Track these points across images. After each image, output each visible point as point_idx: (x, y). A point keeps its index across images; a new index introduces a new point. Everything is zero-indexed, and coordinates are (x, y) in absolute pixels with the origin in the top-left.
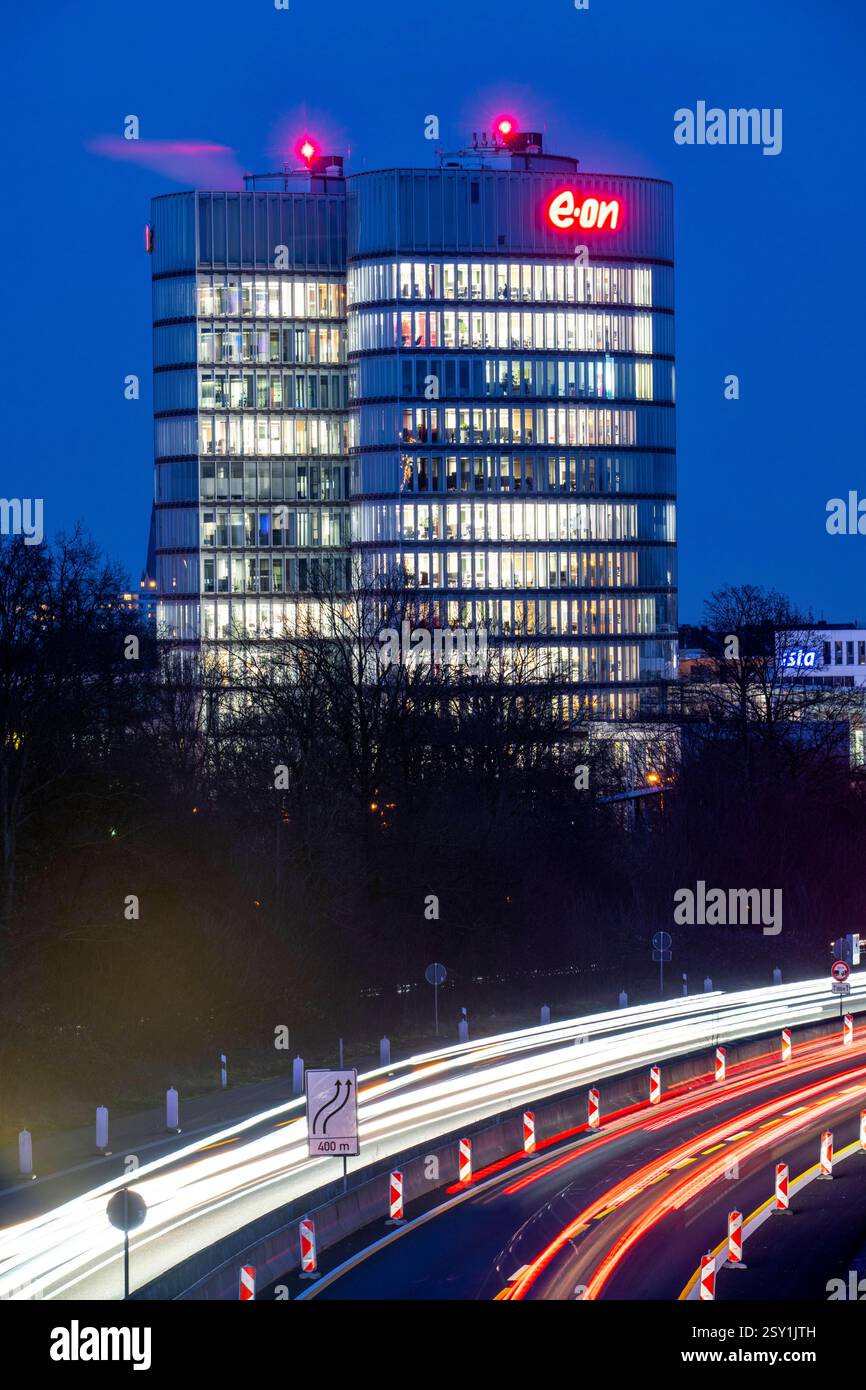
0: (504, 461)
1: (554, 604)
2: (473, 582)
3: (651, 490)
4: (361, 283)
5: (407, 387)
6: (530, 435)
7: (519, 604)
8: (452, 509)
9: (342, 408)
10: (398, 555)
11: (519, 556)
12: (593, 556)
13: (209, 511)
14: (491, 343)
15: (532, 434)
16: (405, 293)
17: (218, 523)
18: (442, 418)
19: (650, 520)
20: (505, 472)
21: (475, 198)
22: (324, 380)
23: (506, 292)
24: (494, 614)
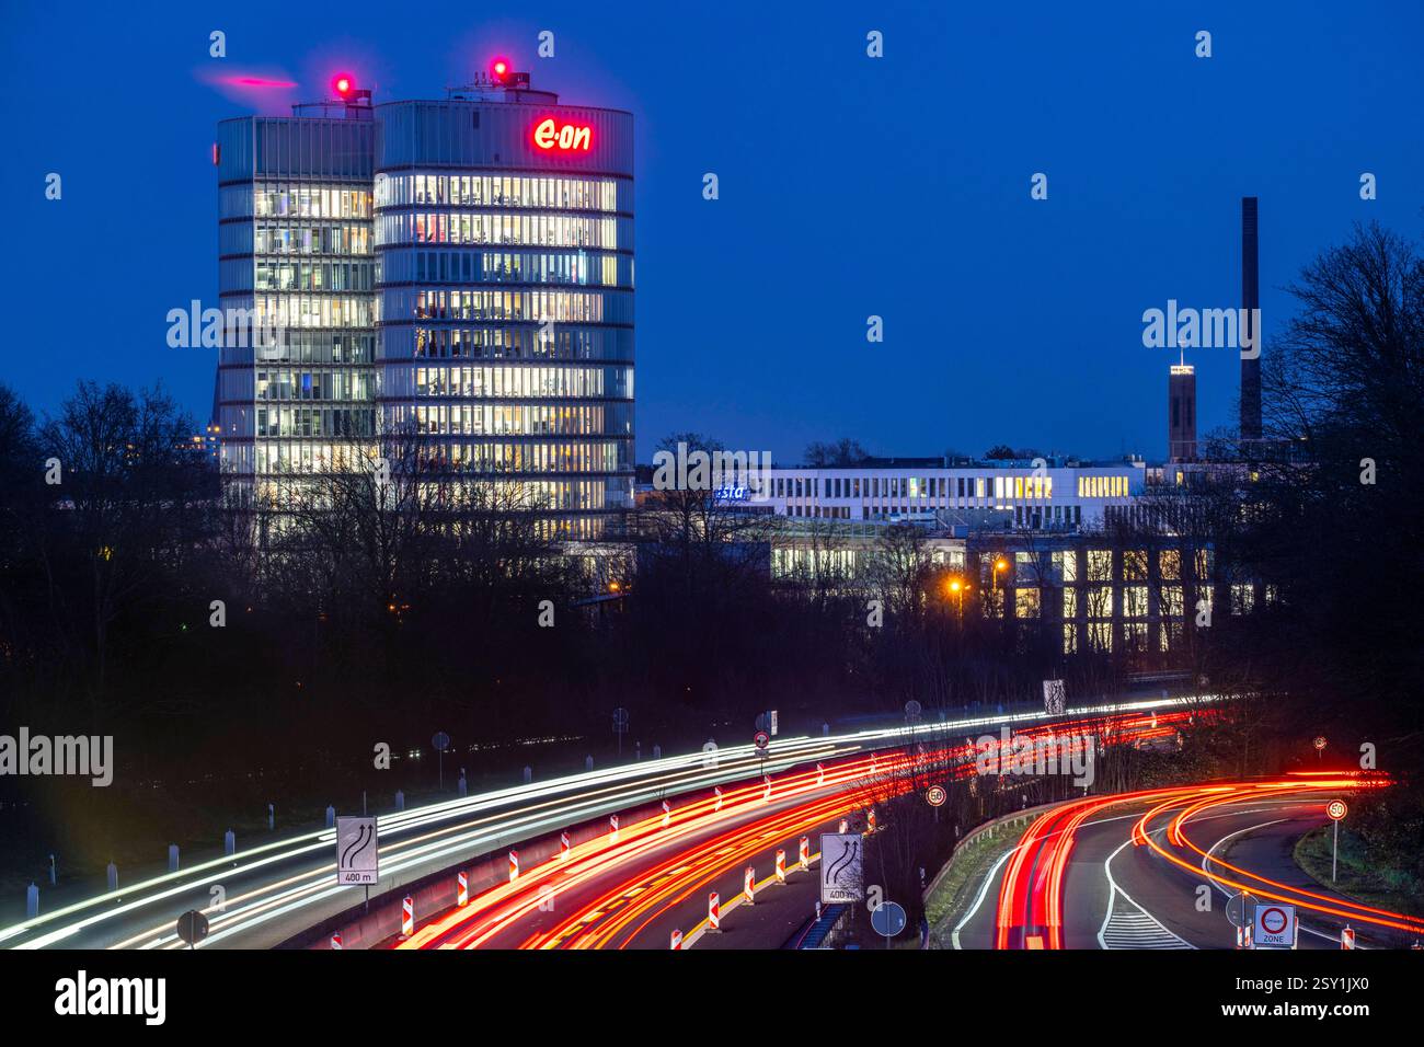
0: (498, 333)
1: (536, 447)
2: (473, 429)
3: (614, 357)
4: (384, 189)
5: (422, 274)
6: (518, 312)
7: (509, 447)
8: (456, 372)
9: (369, 290)
10: (413, 408)
11: (509, 409)
12: (568, 409)
13: (263, 371)
14: (488, 240)
15: (520, 312)
16: (420, 199)
17: (270, 381)
18: (448, 299)
19: (614, 384)
20: (499, 342)
21: (476, 125)
22: (355, 268)
23: (501, 199)
24: (489, 455)
